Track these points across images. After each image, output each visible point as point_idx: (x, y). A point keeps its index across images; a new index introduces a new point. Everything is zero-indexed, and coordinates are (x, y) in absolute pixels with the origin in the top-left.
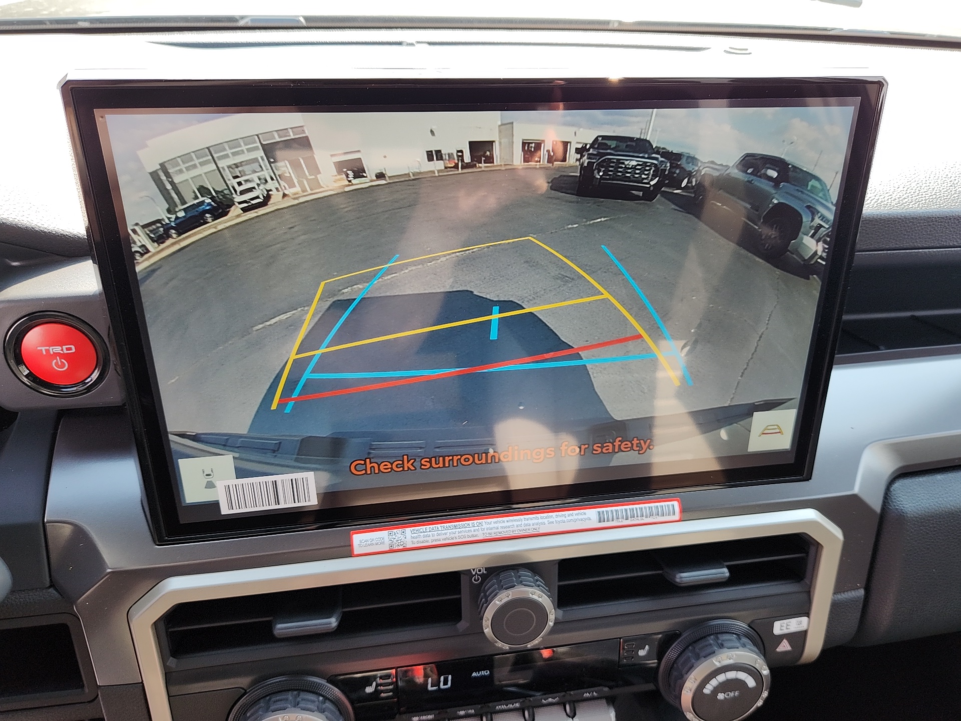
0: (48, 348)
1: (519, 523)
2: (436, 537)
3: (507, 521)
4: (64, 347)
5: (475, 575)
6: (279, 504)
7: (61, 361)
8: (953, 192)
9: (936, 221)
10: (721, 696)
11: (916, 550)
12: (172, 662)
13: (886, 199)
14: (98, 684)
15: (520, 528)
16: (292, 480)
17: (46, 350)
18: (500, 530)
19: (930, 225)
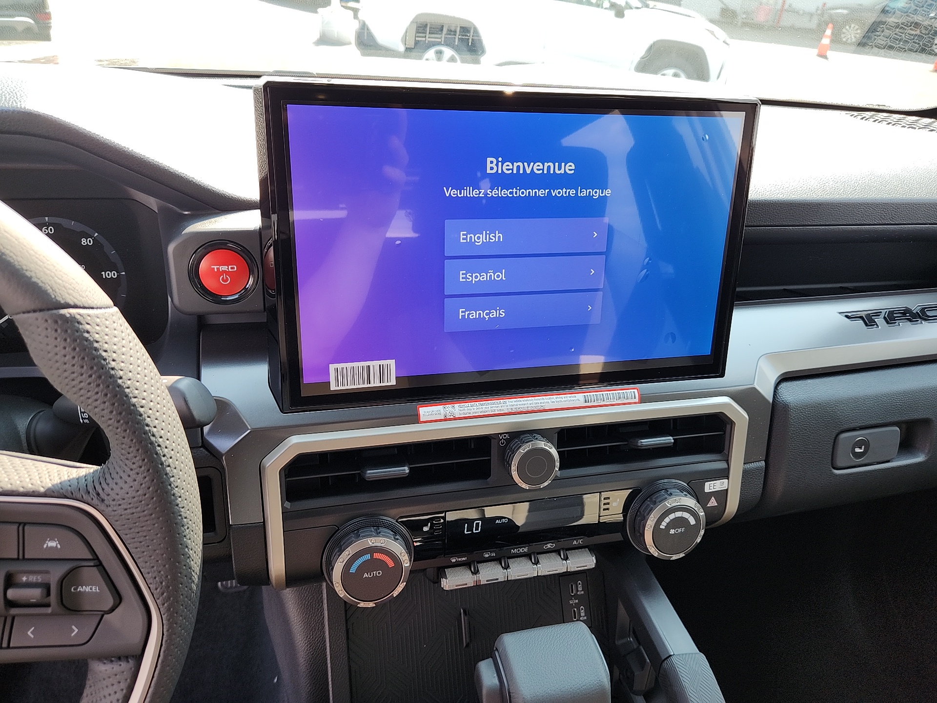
0: (218, 267)
1: (532, 402)
2: (475, 410)
3: (523, 401)
4: (230, 267)
5: (501, 440)
6: (370, 384)
7: (226, 277)
8: (805, 189)
9: (796, 206)
10: (672, 532)
11: (797, 430)
12: (288, 505)
13: (762, 191)
14: (231, 523)
15: (532, 405)
16: (380, 365)
17: (217, 268)
18: (518, 406)
19: (791, 209)
